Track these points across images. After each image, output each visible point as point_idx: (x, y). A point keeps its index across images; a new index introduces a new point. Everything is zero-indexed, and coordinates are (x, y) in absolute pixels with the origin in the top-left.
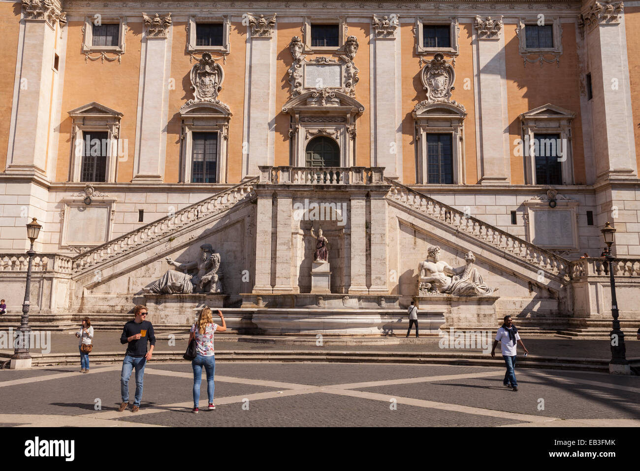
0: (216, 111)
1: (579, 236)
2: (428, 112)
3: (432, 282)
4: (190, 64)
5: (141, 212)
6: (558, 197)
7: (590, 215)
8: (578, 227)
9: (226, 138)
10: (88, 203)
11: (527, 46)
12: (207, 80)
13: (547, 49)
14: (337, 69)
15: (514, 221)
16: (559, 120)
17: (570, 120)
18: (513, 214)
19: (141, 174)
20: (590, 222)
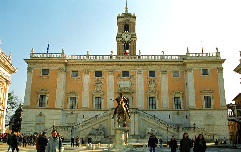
0: (100, 92)
1: (184, 121)
2: (150, 92)
3: (148, 132)
4: (94, 81)
5: (84, 116)
6: (179, 112)
7: (187, 116)
8: (184, 119)
9: (103, 99)
10: (72, 113)
11: (173, 76)
12: (98, 85)
13: (177, 77)
14: (129, 82)
15: (169, 118)
16: (180, 94)
17: (183, 94)
18: (169, 116)
19: (83, 107)
20: (187, 118)
